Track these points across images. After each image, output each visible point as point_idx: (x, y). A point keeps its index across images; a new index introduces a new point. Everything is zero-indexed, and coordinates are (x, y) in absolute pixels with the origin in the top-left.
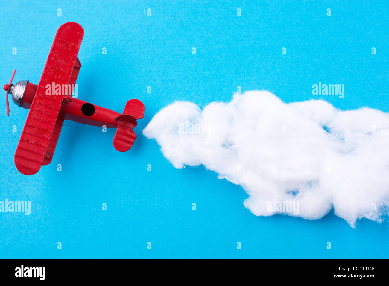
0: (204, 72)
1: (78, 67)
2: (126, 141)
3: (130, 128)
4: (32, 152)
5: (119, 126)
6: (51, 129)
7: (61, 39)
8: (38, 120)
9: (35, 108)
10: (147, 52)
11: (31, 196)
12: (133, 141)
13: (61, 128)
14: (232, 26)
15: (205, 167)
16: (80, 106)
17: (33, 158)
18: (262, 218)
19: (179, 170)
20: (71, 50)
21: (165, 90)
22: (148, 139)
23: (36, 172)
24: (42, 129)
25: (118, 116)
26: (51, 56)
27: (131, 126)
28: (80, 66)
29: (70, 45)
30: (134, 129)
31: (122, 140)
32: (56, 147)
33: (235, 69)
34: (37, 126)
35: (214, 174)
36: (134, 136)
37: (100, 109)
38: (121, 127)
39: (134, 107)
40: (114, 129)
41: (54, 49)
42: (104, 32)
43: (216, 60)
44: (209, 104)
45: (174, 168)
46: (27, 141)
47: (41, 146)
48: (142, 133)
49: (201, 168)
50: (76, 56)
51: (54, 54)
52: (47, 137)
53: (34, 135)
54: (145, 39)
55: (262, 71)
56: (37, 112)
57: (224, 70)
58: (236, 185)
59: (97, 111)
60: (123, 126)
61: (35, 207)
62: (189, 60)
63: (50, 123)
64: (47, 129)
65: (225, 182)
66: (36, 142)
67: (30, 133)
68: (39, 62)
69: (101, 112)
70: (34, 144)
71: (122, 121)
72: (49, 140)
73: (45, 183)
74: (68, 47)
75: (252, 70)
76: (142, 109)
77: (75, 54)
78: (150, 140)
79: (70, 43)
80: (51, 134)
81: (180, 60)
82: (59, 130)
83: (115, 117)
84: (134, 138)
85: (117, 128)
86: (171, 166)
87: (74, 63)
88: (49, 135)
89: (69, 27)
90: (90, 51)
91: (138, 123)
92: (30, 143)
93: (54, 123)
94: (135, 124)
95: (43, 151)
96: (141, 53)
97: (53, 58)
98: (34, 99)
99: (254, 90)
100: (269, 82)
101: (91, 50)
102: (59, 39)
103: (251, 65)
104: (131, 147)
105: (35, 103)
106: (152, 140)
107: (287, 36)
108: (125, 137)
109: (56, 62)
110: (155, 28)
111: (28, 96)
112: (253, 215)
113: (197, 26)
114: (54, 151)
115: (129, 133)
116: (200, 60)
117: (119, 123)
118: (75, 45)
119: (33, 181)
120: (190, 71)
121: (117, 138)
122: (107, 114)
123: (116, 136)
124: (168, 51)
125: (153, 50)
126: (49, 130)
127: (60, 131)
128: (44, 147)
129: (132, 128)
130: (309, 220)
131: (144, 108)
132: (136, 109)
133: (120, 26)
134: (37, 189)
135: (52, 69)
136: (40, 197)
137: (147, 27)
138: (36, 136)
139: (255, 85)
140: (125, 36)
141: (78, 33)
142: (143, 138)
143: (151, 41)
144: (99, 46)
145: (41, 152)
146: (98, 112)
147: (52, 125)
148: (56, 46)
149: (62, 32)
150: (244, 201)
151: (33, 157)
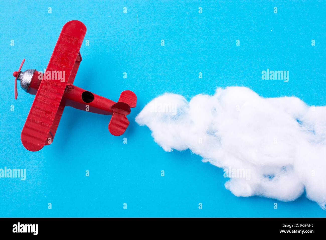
0: (190, 71)
1: (79, 61)
2: (120, 126)
3: (124, 115)
4: (37, 131)
5: (114, 112)
6: (55, 111)
7: (66, 35)
8: (44, 103)
9: (41, 93)
10: (139, 52)
11: (32, 173)
12: (126, 127)
13: (62, 113)
14: (213, 33)
15: (191, 151)
16: (80, 94)
17: (38, 137)
18: (242, 198)
19: (167, 153)
20: (74, 44)
21: (155, 84)
22: (140, 126)
23: (40, 149)
24: (47, 112)
25: (113, 104)
26: (56, 48)
27: (125, 113)
28: (81, 60)
29: (74, 40)
30: (128, 116)
31: (116, 125)
32: (57, 130)
33: (216, 69)
34: (43, 108)
35: (198, 158)
36: (127, 122)
37: (98, 97)
38: (116, 113)
39: (128, 98)
40: (110, 116)
41: (59, 42)
42: (101, 34)
43: (200, 60)
44: (196, 95)
45: (163, 151)
46: (33, 121)
47: (45, 126)
48: (134, 120)
49: (188, 152)
50: (79, 50)
51: (60, 47)
52: (50, 119)
53: (39, 116)
54: (137, 41)
55: (240, 71)
56: (43, 96)
57: (207, 70)
58: (219, 168)
59: (95, 99)
60: (118, 113)
61: (35, 183)
62: (176, 60)
63: (54, 106)
64: (51, 112)
65: (209, 165)
66: (41, 122)
67: (36, 114)
68: (43, 57)
69: (98, 100)
70: (39, 124)
71: (117, 109)
72: (53, 121)
73: (46, 162)
74: (72, 41)
75: (232, 70)
76: (135, 100)
77: (78, 48)
78: (142, 127)
79: (73, 38)
80: (55, 116)
81: (168, 60)
82: (60, 114)
83: (111, 105)
84: (127, 124)
85: (112, 116)
86: (161, 149)
87: (76, 55)
88: (53, 117)
89: (73, 24)
90: (89, 50)
91: (131, 111)
92: (36, 123)
93: (57, 107)
94: (129, 111)
95: (47, 131)
96: (134, 52)
97: (59, 50)
98: (41, 84)
99: (235, 86)
100: (247, 81)
101: (89, 48)
102: (65, 34)
103: (231, 66)
104: (124, 132)
105: (41, 88)
106: (143, 126)
107: (262, 42)
108: (119, 123)
109: (61, 53)
110: (147, 32)
111: (35, 82)
112: (233, 195)
113: (183, 32)
114: (55, 133)
115: (123, 119)
116: (186, 60)
117: (114, 110)
118: (79, 40)
119: (34, 160)
120: (177, 69)
121: (112, 123)
122: (103, 102)
123: (111, 121)
124: (158, 51)
125: (145, 51)
126: (53, 112)
127: (61, 116)
128: (48, 127)
129: (126, 116)
130: (284, 201)
131: (136, 98)
132: (129, 99)
133: (116, 29)
134: (38, 167)
135: (58, 59)
136: (40, 174)
137: (139, 31)
138: (42, 117)
139: (234, 83)
140: (119, 38)
141: (81, 29)
142: (135, 125)
143: (143, 42)
144: (97, 45)
145: (45, 132)
146: (97, 100)
147: (56, 108)
148: (61, 40)
149: (67, 29)
150: (225, 182)
151: (38, 135)
